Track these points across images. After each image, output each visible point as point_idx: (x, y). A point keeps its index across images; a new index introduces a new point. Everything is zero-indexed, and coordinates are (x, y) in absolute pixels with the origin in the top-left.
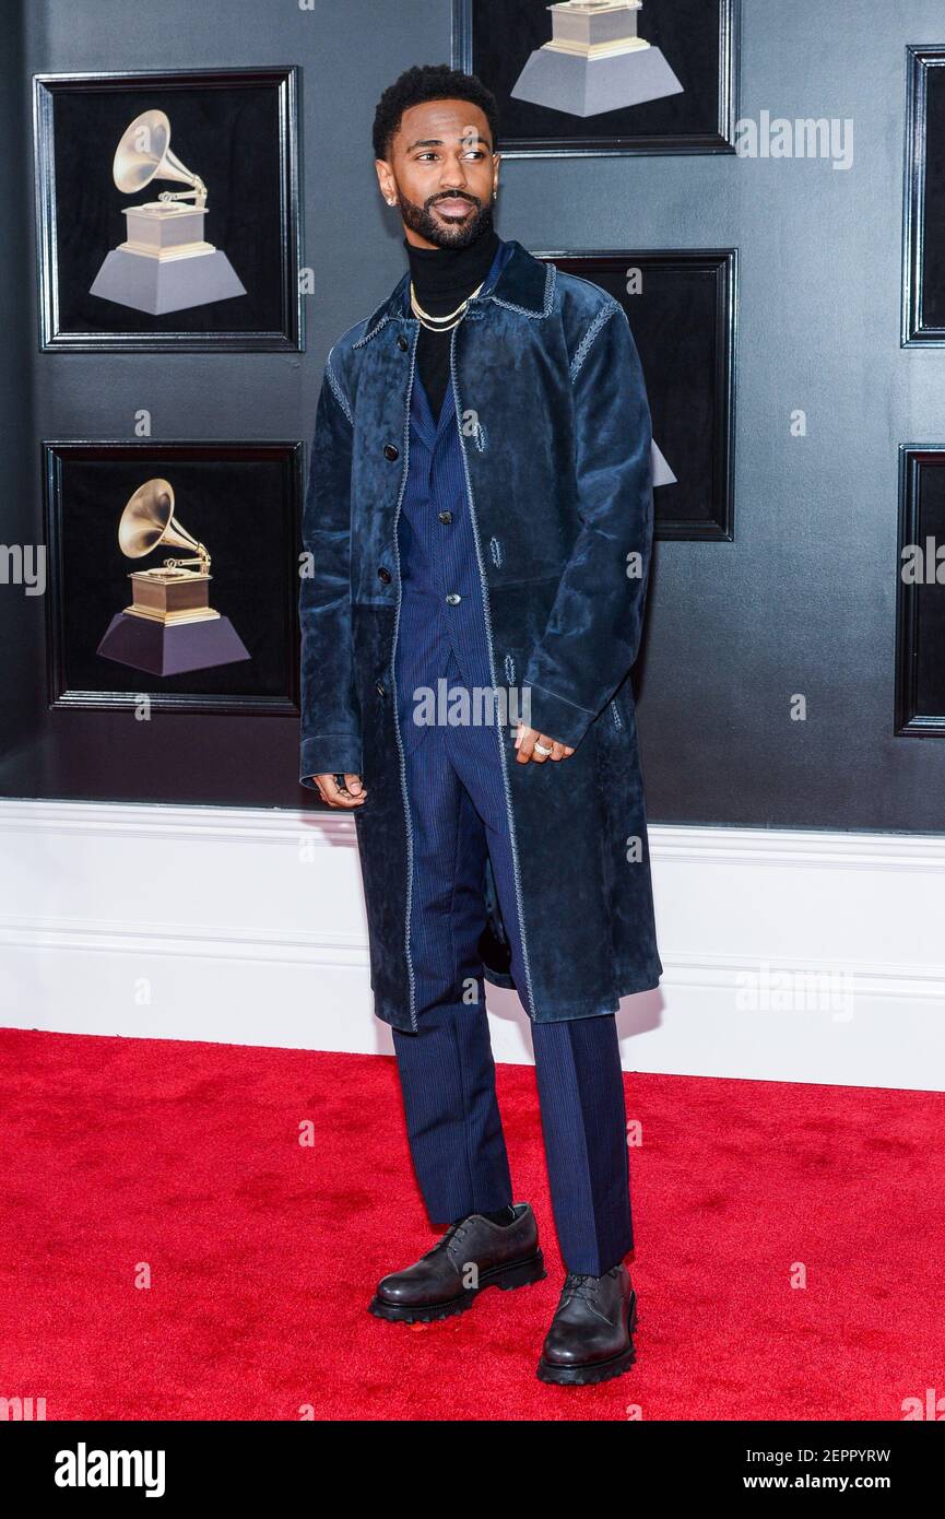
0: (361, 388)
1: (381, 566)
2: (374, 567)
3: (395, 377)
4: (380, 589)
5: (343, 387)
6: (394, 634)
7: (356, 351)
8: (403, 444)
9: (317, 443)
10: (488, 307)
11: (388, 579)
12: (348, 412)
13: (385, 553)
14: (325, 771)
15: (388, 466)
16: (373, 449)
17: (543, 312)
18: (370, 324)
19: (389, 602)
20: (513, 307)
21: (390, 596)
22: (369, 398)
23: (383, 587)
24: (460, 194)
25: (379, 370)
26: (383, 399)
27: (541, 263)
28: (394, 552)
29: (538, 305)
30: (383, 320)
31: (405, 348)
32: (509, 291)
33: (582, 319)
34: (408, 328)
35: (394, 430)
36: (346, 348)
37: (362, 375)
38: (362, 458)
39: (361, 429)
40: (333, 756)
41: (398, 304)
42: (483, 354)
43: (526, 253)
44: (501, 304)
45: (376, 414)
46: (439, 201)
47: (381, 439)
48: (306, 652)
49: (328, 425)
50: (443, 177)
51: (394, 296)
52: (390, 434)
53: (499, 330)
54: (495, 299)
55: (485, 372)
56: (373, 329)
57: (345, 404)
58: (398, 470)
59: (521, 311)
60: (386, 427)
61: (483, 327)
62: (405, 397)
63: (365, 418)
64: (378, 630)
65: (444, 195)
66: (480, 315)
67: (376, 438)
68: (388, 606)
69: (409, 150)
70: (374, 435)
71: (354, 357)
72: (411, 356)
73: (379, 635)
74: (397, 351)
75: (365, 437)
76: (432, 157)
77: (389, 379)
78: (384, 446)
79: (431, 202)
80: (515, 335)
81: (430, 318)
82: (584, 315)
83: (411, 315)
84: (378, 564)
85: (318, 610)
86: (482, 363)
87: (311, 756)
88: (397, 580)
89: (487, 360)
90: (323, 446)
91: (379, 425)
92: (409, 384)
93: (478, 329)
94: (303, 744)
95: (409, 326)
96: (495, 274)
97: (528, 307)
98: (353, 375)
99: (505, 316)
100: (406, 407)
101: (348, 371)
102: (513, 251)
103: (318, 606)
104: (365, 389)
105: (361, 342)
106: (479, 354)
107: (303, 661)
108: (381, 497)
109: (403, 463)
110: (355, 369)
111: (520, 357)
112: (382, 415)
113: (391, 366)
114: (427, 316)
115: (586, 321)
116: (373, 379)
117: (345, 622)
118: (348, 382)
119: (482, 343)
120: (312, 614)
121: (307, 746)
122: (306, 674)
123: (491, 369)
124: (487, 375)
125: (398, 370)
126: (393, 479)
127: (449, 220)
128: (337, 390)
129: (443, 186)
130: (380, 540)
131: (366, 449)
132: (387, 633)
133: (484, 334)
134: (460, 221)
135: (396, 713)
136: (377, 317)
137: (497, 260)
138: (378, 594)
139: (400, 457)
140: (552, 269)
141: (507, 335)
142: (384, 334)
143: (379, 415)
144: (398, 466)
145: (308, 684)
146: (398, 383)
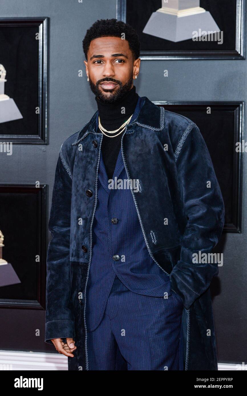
0: (76, 163)
1: (83, 244)
2: (80, 245)
3: (91, 159)
4: (82, 255)
5: (67, 162)
6: (87, 276)
7: (73, 147)
8: (95, 190)
9: (55, 187)
10: (135, 127)
11: (86, 251)
12: (70, 174)
13: (86, 239)
14: (57, 337)
15: (88, 199)
16: (81, 191)
17: (160, 128)
18: (80, 134)
19: (86, 261)
20: (146, 126)
21: (86, 259)
22: (79, 168)
23: (84, 254)
24: (111, 79)
25: (84, 156)
26: (86, 169)
27: (158, 107)
28: (90, 239)
29: (158, 125)
30: (86, 133)
31: (96, 146)
32: (143, 119)
33: (180, 131)
34: (98, 137)
35: (91, 183)
36: (69, 144)
37: (76, 157)
38: (76, 195)
39: (76, 182)
40: (60, 330)
41: (93, 126)
42: (135, 148)
43: (150, 102)
44: (141, 125)
45: (82, 175)
46: (102, 82)
47: (84, 187)
48: (49, 282)
49: (61, 180)
50: (104, 71)
51: (91, 122)
52: (89, 185)
53: (142, 137)
54: (137, 123)
55: (138, 157)
56: (81, 137)
57: (68, 170)
58: (92, 201)
59: (150, 128)
60: (87, 181)
61: (135, 136)
62: (96, 168)
63: (78, 177)
64: (81, 274)
65: (104, 80)
66: (132, 131)
67: (82, 186)
68: (85, 263)
69: (91, 59)
70: (81, 185)
71: (72, 149)
72: (99, 150)
73: (81, 276)
74: (92, 147)
75: (77, 186)
76: (99, 62)
77: (89, 160)
78: (86, 190)
79: (99, 82)
80: (149, 139)
81: (107, 131)
82: (180, 129)
83: (99, 131)
84: (82, 244)
85: (55, 262)
86: (136, 153)
87: (49, 330)
88: (90, 251)
89: (138, 151)
90: (58, 188)
91: (84, 181)
92: (97, 162)
93: (132, 137)
94: (46, 324)
95: (98, 136)
96: (137, 111)
97: (153, 126)
98: (72, 157)
99: (144, 130)
100: (96, 173)
101: (69, 155)
102: (145, 101)
103: (55, 261)
104: (78, 163)
105: (75, 143)
106: (134, 149)
107: (47, 285)
108: (85, 213)
109: (95, 198)
110: (73, 155)
111: (153, 148)
112: (85, 176)
113: (90, 154)
114: (106, 131)
115: (181, 131)
116: (81, 159)
117: (67, 269)
118: (69, 160)
119: (135, 144)
120: (52, 264)
121: (48, 325)
122: (48, 292)
123: (140, 155)
124: (139, 157)
125: (93, 156)
126: (90, 205)
127: (107, 91)
128: (65, 163)
129: (104, 76)
130: (84, 233)
131: (78, 191)
132: (84, 275)
133: (135, 140)
134: (110, 91)
135: (85, 312)
136: (83, 131)
137: (138, 105)
138: (82, 257)
139: (93, 195)
140: (163, 109)
141: (146, 139)
142: (87, 140)
143: (84, 176)
144: (92, 199)
145: (49, 296)
146: (92, 161)
